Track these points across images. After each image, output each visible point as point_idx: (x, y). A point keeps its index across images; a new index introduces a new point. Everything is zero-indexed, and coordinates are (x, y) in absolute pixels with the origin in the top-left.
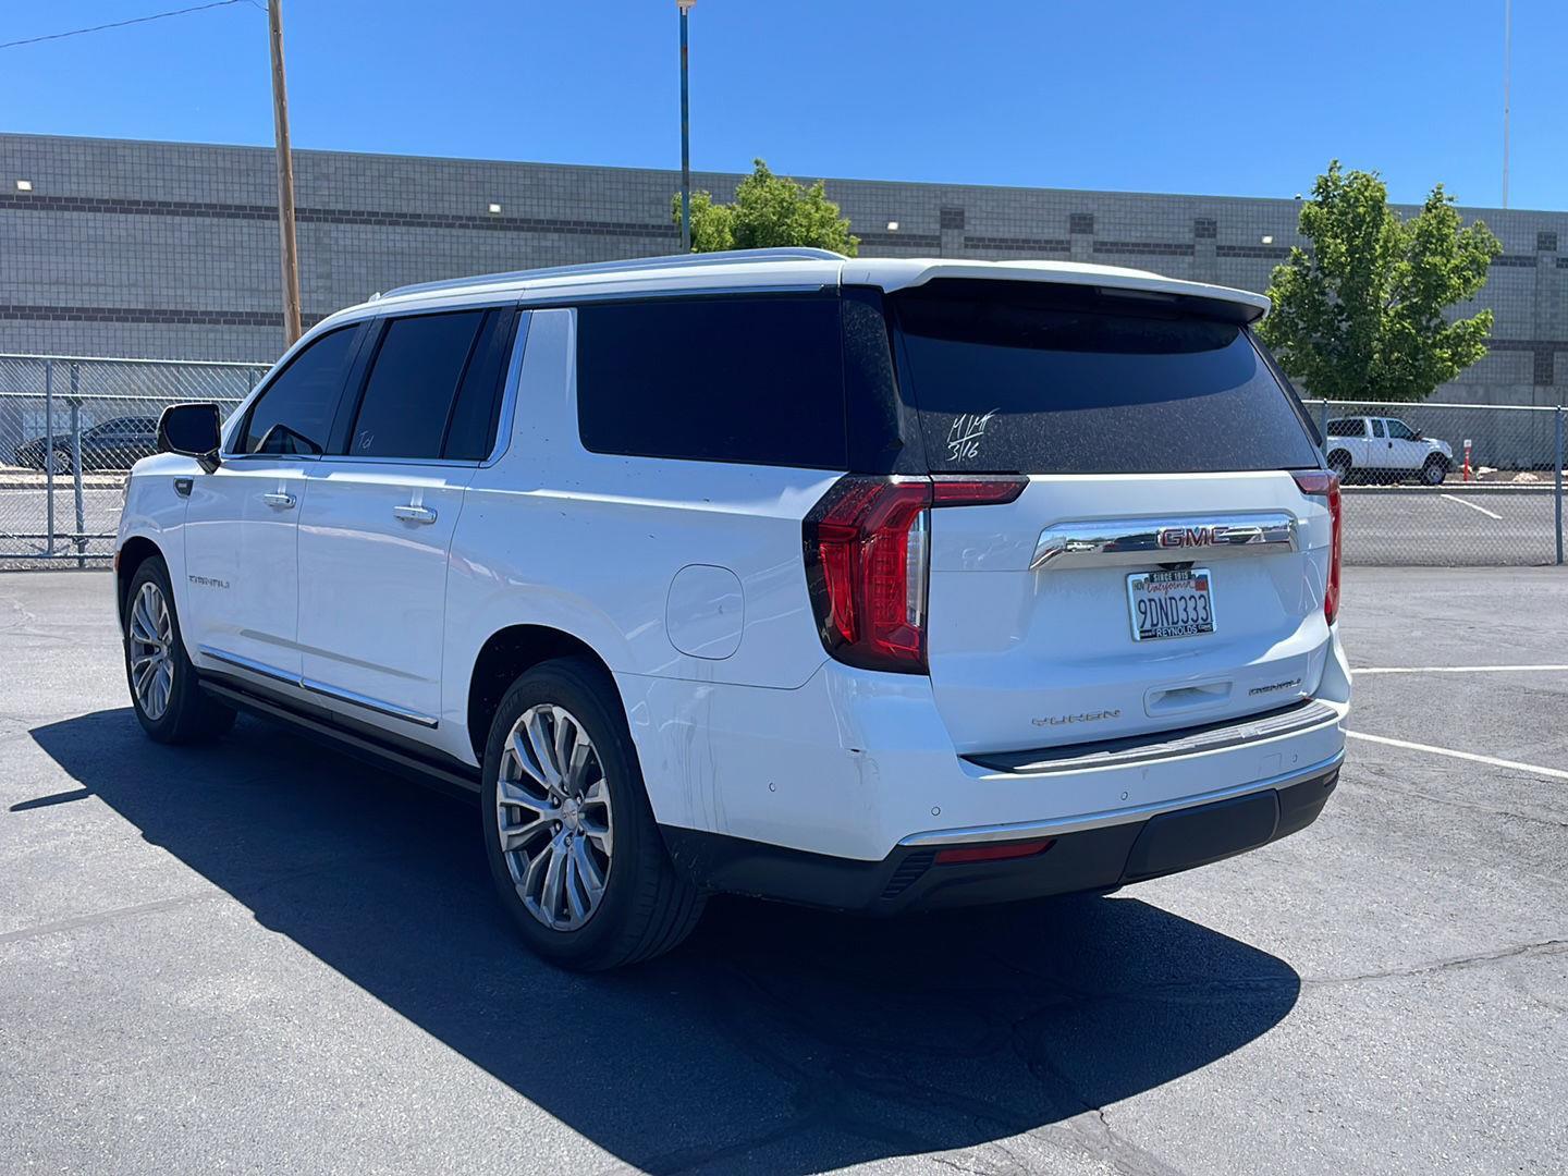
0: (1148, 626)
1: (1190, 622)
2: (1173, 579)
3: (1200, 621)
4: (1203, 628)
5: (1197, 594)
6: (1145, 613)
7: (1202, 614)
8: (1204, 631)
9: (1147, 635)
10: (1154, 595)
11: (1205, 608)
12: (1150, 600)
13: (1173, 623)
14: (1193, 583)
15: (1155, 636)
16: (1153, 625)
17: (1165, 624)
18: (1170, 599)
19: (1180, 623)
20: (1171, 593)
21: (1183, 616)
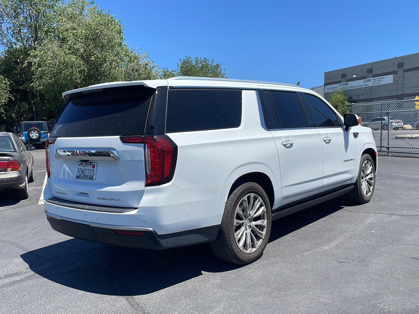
0: (78, 175)
1: (89, 176)
2: (86, 164)
3: (91, 176)
4: (91, 178)
5: (92, 169)
6: (79, 172)
7: (92, 174)
8: (91, 179)
9: (78, 177)
10: (82, 168)
11: (93, 173)
12: (80, 169)
13: (84, 175)
14: (92, 166)
15: (79, 178)
16: (80, 175)
17: (82, 176)
18: (85, 169)
19: (86, 176)
20: (86, 168)
21: (87, 174)
